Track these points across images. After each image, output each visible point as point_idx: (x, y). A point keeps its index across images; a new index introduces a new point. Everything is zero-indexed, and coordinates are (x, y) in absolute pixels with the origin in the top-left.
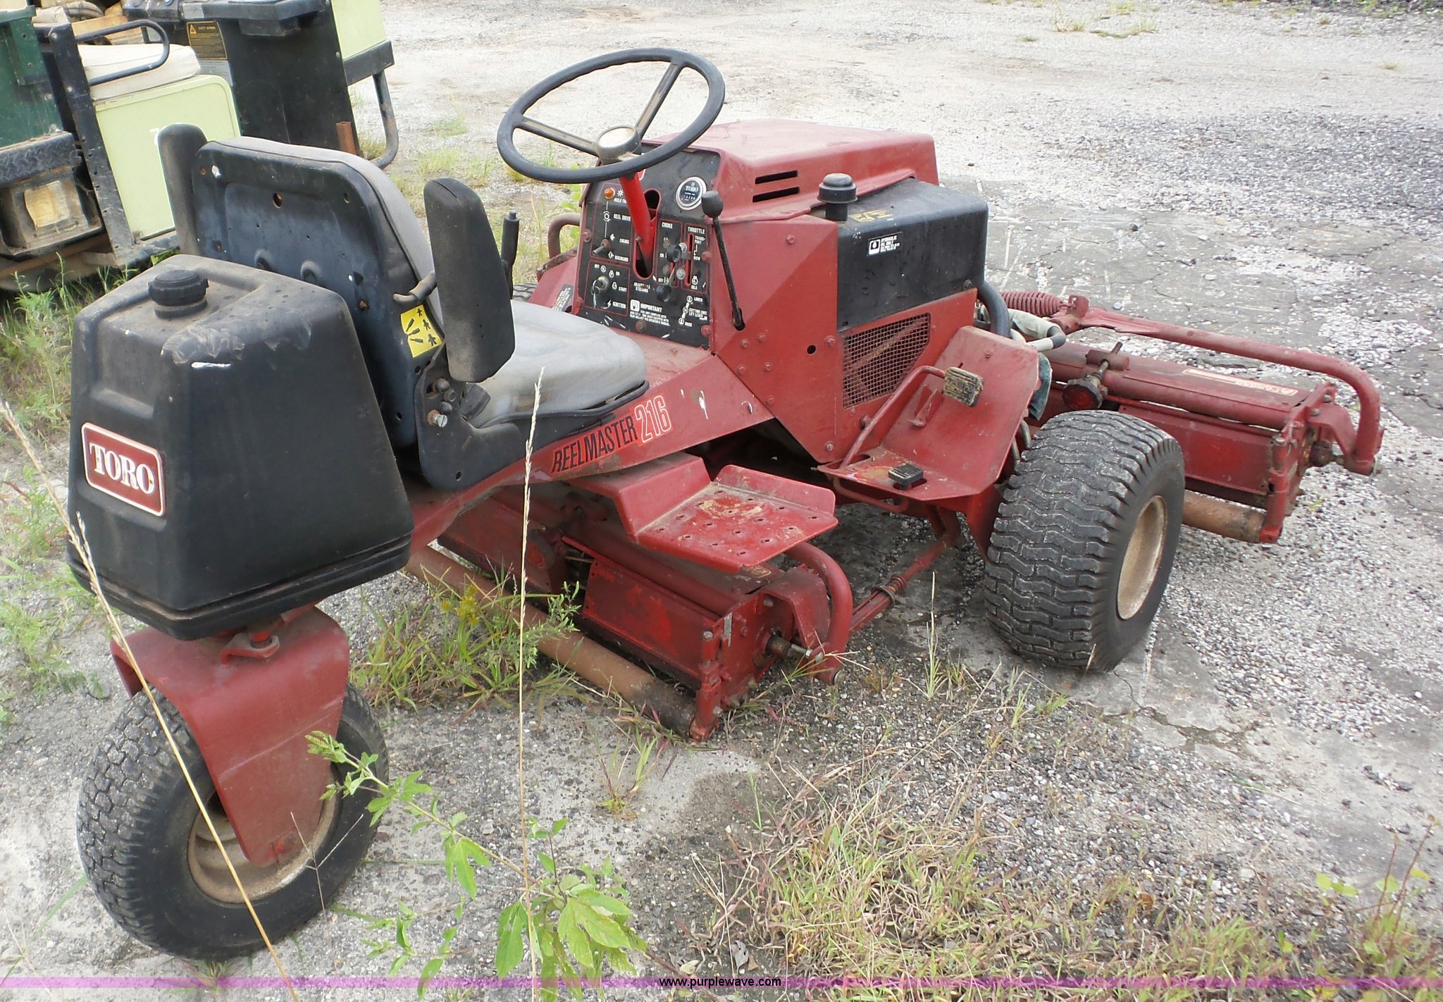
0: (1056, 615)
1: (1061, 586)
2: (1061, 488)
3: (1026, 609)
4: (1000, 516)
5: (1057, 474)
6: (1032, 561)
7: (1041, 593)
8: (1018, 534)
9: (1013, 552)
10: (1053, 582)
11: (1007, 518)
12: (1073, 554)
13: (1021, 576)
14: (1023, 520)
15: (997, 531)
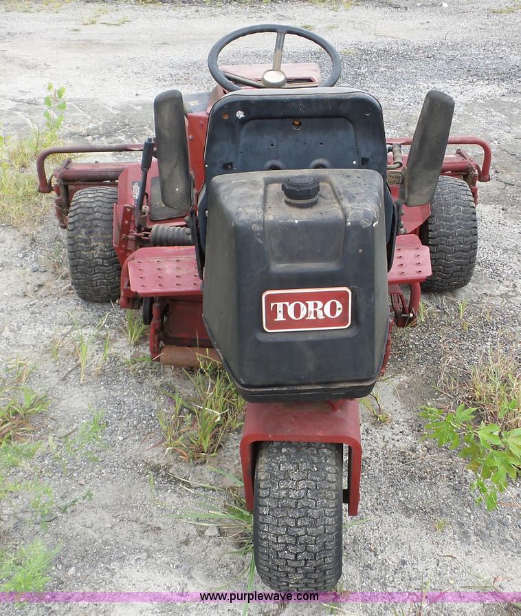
0: (463, 265)
1: (466, 252)
2: (454, 211)
3: (451, 267)
4: (431, 231)
5: (448, 205)
6: (453, 245)
7: (458, 258)
8: (443, 236)
9: (443, 244)
10: (462, 251)
11: (436, 230)
12: (468, 236)
13: (449, 253)
14: (443, 228)
15: (431, 238)
